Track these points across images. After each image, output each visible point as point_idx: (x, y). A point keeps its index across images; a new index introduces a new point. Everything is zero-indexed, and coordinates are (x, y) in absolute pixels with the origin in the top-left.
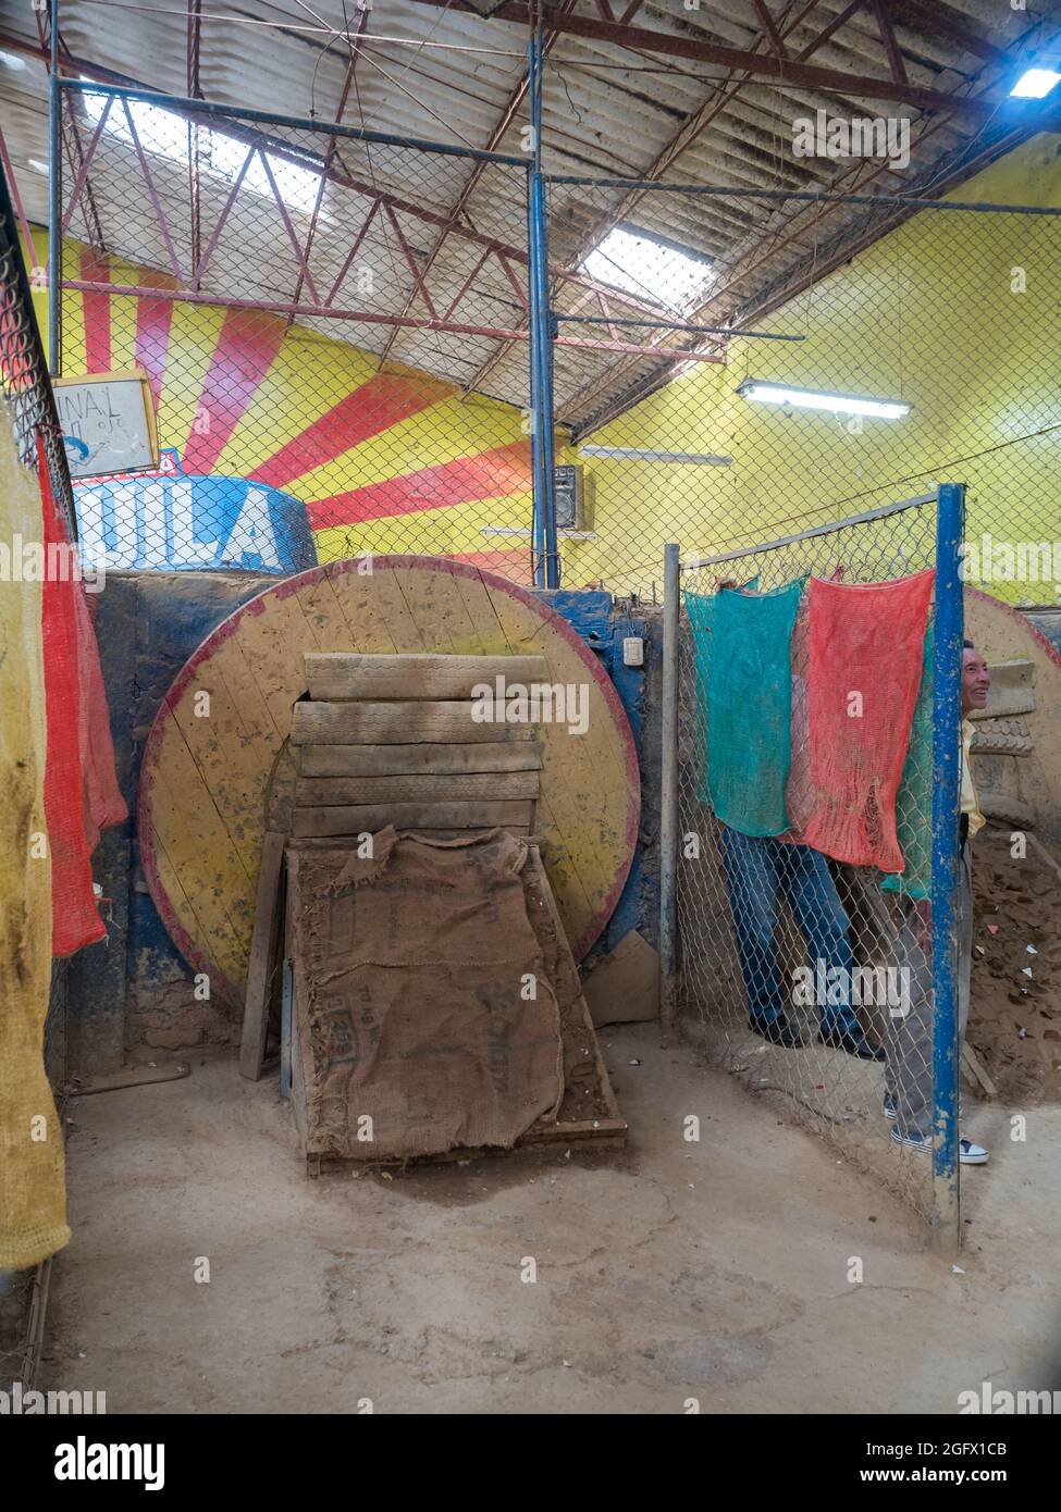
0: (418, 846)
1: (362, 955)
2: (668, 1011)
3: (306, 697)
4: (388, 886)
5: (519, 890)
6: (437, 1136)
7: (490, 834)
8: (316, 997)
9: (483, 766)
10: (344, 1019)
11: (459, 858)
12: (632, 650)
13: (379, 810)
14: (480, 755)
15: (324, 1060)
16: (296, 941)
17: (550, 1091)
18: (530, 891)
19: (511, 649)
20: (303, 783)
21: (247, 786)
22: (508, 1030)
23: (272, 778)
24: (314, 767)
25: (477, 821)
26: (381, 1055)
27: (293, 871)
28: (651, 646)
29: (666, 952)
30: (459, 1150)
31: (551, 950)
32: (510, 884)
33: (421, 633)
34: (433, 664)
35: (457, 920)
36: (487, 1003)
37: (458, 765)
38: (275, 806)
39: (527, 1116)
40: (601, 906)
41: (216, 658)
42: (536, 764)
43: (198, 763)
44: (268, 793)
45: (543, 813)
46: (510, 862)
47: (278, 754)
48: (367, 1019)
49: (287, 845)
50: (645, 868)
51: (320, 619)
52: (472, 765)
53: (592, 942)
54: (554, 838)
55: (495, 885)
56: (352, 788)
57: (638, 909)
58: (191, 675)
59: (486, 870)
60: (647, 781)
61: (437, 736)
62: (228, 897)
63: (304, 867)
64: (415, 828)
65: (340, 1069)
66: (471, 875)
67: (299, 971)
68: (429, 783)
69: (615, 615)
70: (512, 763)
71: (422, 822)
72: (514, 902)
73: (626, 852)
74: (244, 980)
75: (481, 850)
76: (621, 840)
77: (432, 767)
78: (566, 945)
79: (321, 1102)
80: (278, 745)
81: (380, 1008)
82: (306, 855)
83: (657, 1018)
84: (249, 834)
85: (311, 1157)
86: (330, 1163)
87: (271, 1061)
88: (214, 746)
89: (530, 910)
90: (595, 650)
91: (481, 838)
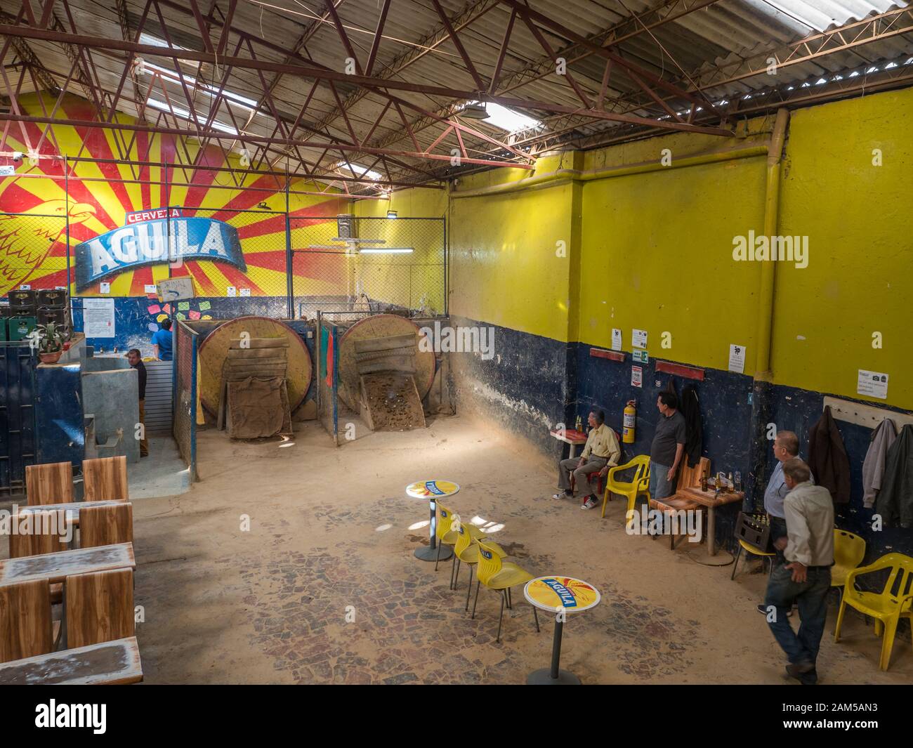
0: (257, 381)
1: (243, 404)
2: (319, 417)
3: (231, 349)
4: (249, 390)
5: (279, 390)
6: (256, 436)
7: (274, 378)
8: (233, 411)
9: (273, 362)
10: (239, 416)
11: (266, 383)
12: (310, 334)
13: (248, 373)
14: (272, 360)
15: (234, 423)
16: (229, 401)
17: (279, 428)
18: (282, 390)
19: (279, 336)
20: (230, 368)
21: (218, 369)
22: (273, 418)
23: (223, 366)
24: (233, 364)
25: (271, 375)
26: (246, 422)
27: (228, 386)
28: (314, 333)
29: (318, 404)
30: (259, 437)
31: (284, 403)
32: (277, 389)
33: (257, 333)
34: (260, 341)
35: (264, 397)
36: (269, 413)
37: (267, 362)
38: (224, 372)
39: (274, 432)
40: (302, 393)
41: (210, 341)
42: (285, 361)
43: (207, 364)
44: (222, 370)
45: (287, 372)
46: (278, 384)
47: (225, 361)
48: (243, 415)
49: (227, 381)
50: (314, 385)
51: (234, 331)
52: (270, 362)
53: (301, 401)
54: (290, 378)
55: (274, 389)
56: (242, 368)
57: (312, 394)
58: (205, 345)
59: (273, 385)
60: (313, 362)
61: (261, 356)
62: (213, 393)
63: (231, 386)
64: (256, 376)
65: (237, 425)
66: (269, 387)
67: (230, 407)
68: (259, 367)
69: (306, 326)
70: (279, 362)
71: (259, 375)
72: (278, 393)
73: (308, 381)
74: (218, 410)
75: (271, 382)
76: (307, 378)
77: (261, 363)
78: (288, 401)
79: (233, 430)
80: (224, 359)
81: (246, 414)
82: (231, 383)
83: (316, 419)
84: (219, 379)
85: (232, 438)
86: (235, 440)
87: (224, 427)
88: (210, 360)
89: (281, 394)
90: (299, 334)
91: (272, 378)
